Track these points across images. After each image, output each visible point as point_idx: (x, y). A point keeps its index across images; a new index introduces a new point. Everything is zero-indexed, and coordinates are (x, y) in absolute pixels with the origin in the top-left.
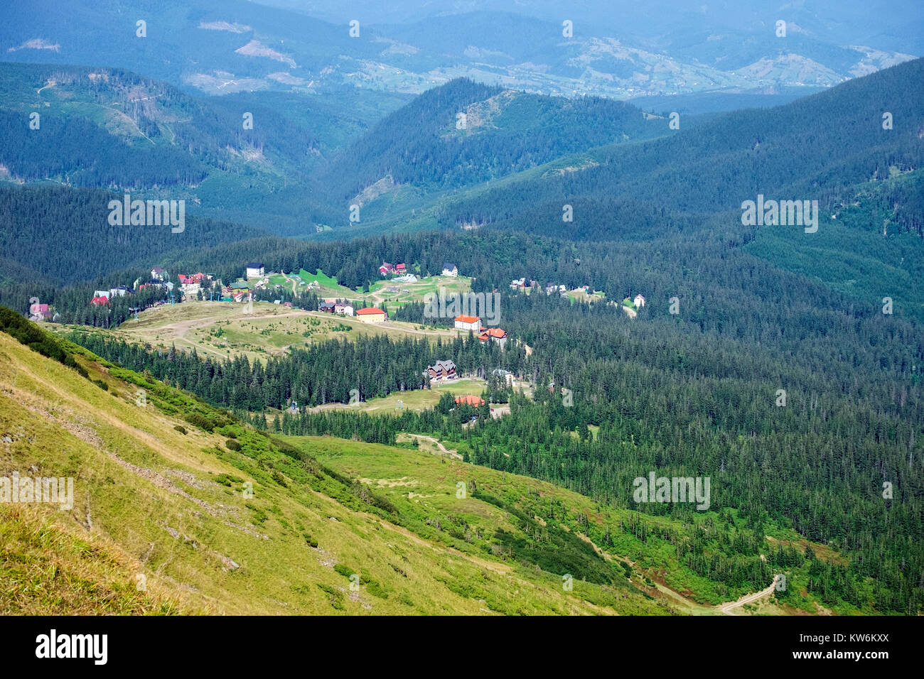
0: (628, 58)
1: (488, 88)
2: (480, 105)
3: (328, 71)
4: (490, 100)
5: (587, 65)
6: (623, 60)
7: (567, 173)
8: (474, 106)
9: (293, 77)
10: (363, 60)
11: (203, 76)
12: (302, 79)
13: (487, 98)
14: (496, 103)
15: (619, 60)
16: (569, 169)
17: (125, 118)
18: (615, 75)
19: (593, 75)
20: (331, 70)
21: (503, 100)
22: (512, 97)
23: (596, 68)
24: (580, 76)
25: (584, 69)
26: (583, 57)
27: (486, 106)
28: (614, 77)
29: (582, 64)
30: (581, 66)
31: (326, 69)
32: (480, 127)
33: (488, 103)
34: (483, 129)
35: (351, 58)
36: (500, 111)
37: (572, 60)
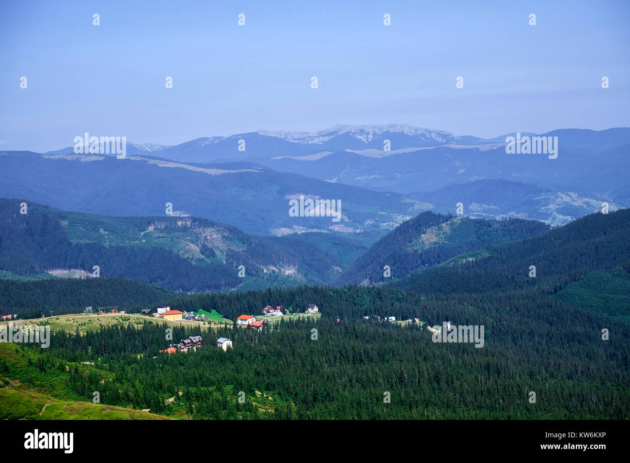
0: (582, 205)
1: (443, 217)
2: (436, 227)
3: (369, 222)
4: (444, 225)
5: (554, 211)
6: (578, 206)
7: (468, 262)
8: (432, 229)
9: (347, 228)
10: (395, 214)
11: (285, 229)
12: (352, 228)
13: (442, 223)
14: (447, 226)
15: (576, 207)
16: (470, 259)
17: (193, 246)
18: (573, 216)
19: (557, 217)
20: (372, 222)
21: (452, 224)
22: (459, 222)
23: (559, 213)
24: (548, 218)
25: (552, 214)
26: (551, 206)
27: (440, 228)
28: (572, 218)
29: (550, 210)
30: (549, 212)
31: (369, 221)
32: (435, 243)
33: (442, 227)
34: (437, 244)
35: (386, 213)
36: (450, 232)
37: (543, 208)
